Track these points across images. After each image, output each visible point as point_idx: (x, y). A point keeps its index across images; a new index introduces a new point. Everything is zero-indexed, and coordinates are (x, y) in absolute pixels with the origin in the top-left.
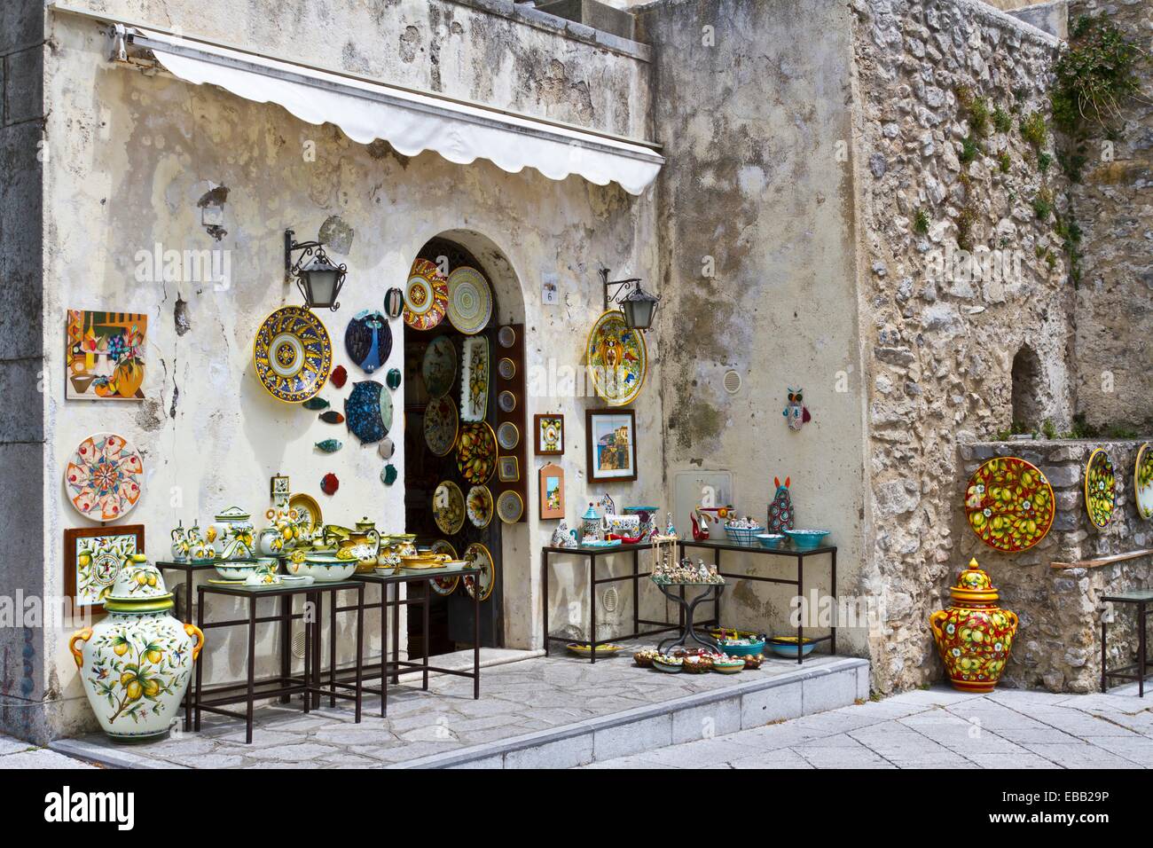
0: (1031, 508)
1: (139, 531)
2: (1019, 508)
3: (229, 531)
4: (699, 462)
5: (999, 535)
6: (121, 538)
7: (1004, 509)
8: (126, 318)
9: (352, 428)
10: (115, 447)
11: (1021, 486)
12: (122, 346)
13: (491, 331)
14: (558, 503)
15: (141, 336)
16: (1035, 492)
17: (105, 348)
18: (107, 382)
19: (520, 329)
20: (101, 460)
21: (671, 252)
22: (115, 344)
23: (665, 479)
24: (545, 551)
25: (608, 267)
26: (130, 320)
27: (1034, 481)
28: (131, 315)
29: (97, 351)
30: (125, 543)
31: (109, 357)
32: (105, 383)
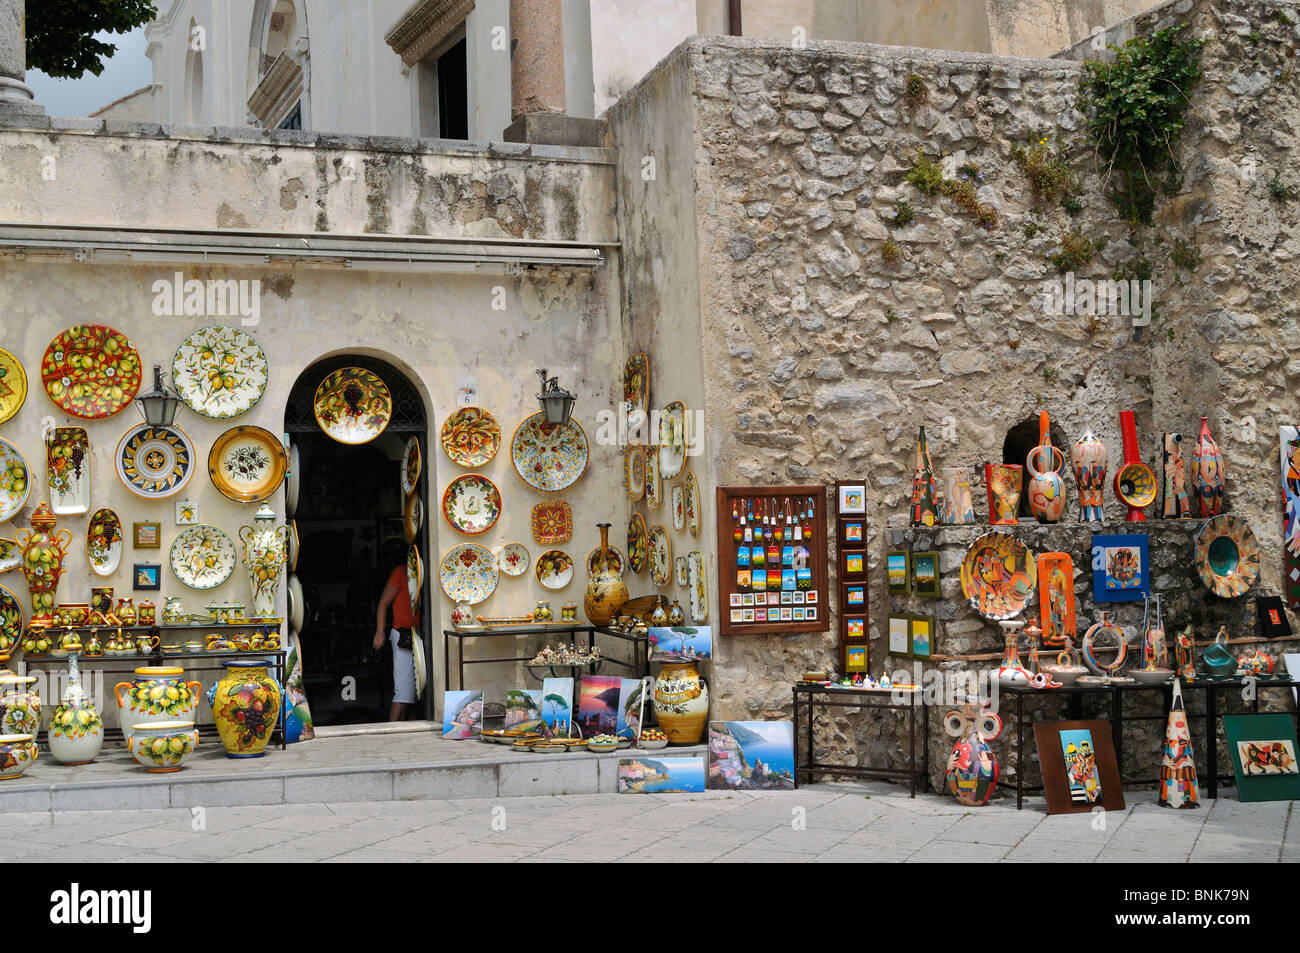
0: (116, 375)
2: (102, 375)
5: (81, 404)
7: (84, 377)
11: (103, 352)
16: (120, 358)
27: (120, 346)
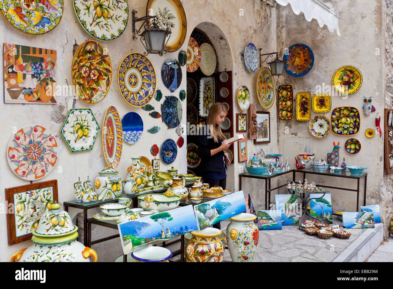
1: (54, 184)
3: (108, 182)
4: (296, 135)
6: (43, 190)
8: (43, 52)
9: (164, 120)
10: (39, 133)
12: (42, 70)
13: (216, 75)
14: (245, 154)
15: (53, 64)
17: (30, 70)
18: (32, 92)
19: (230, 73)
20: (30, 142)
21: (283, 43)
22: (36, 68)
23: (278, 141)
24: (241, 176)
25: (261, 48)
26: (46, 53)
28: (46, 50)
29: (24, 72)
30: (46, 193)
31: (33, 76)
32: (30, 93)
